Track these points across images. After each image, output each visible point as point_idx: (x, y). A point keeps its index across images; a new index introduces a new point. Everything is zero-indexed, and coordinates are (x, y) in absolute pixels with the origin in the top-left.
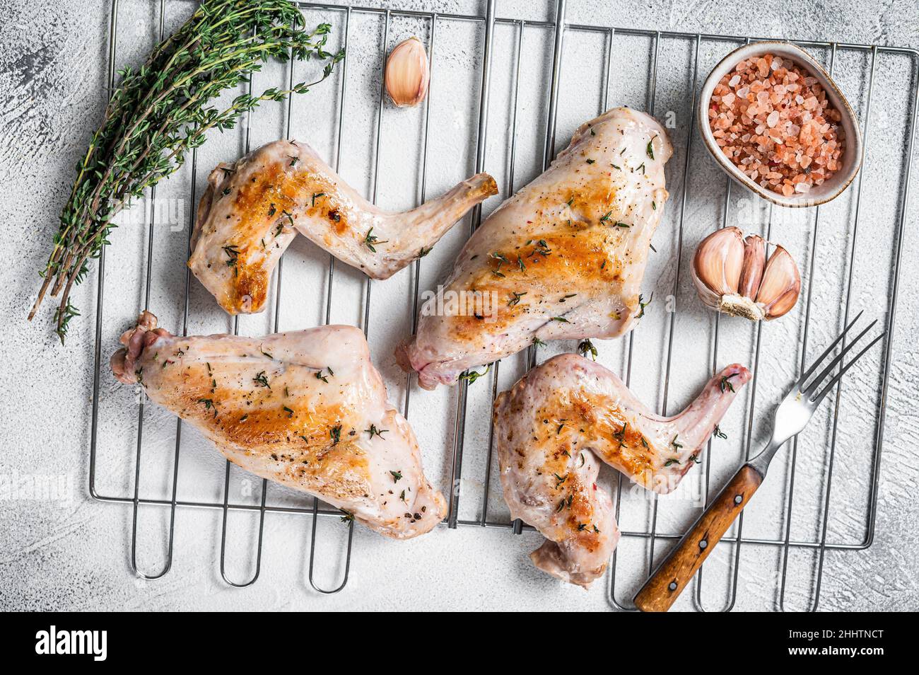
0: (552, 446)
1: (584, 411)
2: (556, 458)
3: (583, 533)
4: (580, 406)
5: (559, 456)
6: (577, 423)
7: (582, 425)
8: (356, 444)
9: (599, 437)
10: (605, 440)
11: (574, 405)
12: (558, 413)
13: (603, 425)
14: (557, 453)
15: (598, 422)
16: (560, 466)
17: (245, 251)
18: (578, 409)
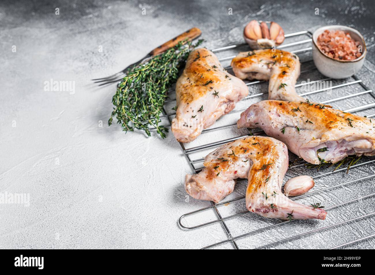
0: (245, 145)
1: (267, 149)
2: (241, 149)
3: (214, 170)
4: (269, 147)
5: (243, 149)
6: (260, 150)
7: (261, 152)
8: (208, 91)
9: (259, 160)
10: (260, 163)
11: (268, 145)
12: (260, 141)
13: (265, 160)
14: (243, 148)
15: (266, 157)
16: (239, 152)
17: (255, 57)
18: (267, 147)
